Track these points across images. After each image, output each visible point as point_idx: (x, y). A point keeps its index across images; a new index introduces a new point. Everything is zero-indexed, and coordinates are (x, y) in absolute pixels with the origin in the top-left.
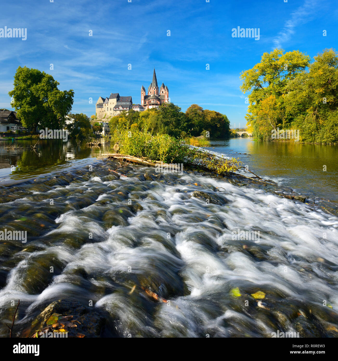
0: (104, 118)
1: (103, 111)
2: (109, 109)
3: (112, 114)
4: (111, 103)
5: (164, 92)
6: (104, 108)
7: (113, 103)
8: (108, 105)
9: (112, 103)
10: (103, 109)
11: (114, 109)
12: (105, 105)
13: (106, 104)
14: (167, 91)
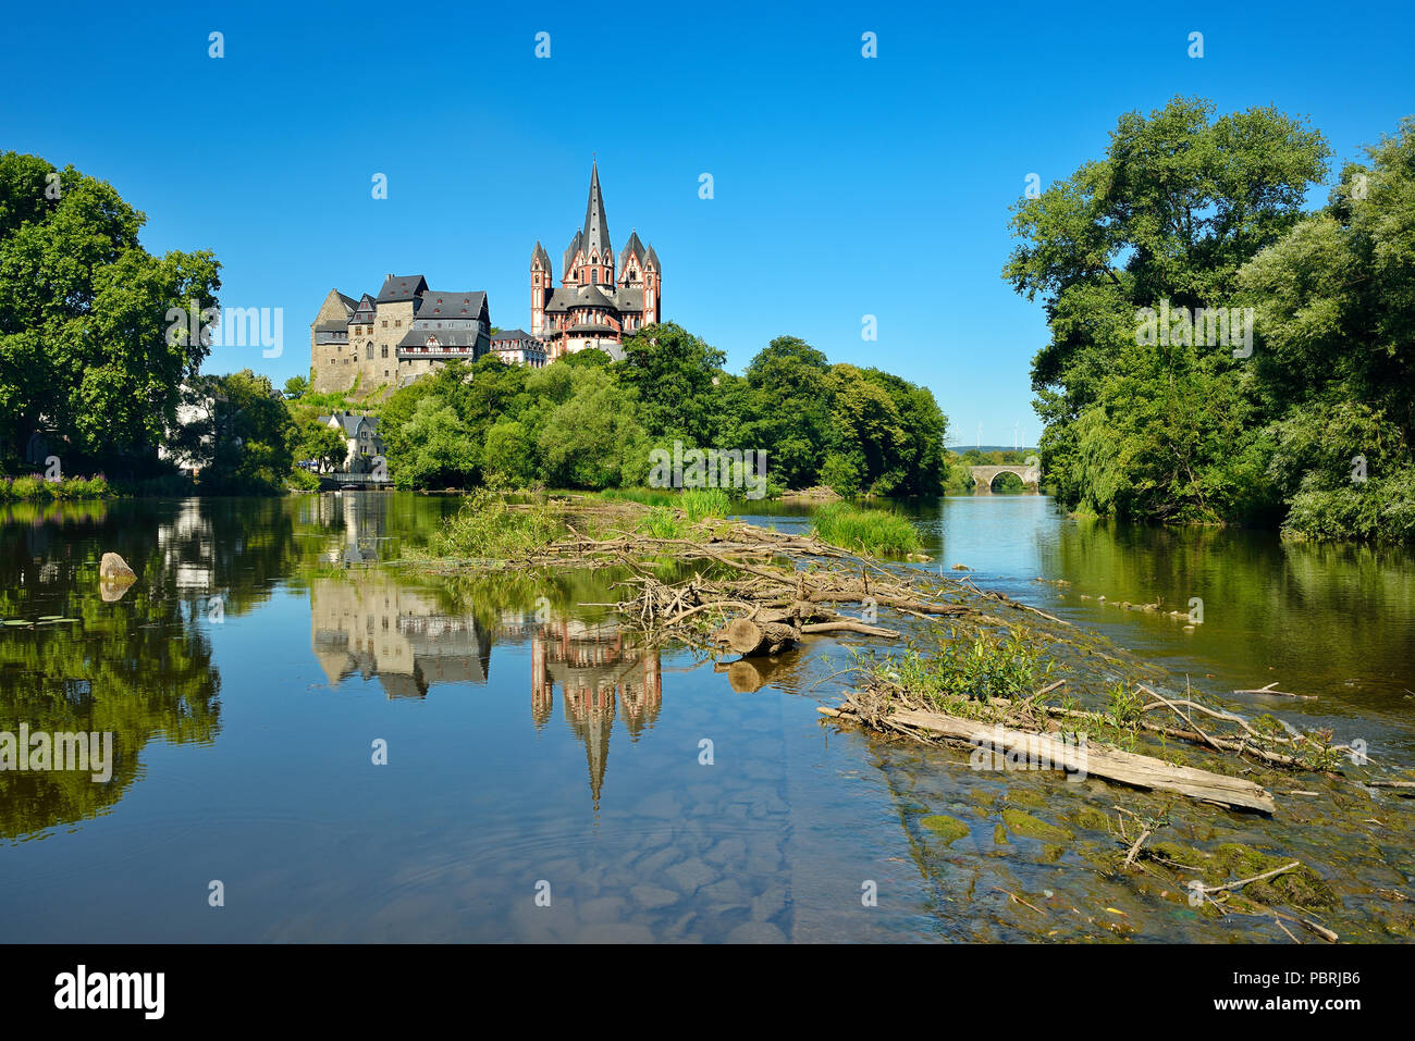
0: (353, 392)
1: (346, 361)
2: (378, 350)
3: (392, 374)
4: (385, 324)
5: (639, 277)
6: (352, 345)
7: (398, 324)
8: (370, 331)
9: (391, 323)
10: (348, 351)
11: (403, 351)
12: (358, 332)
13: (365, 327)
14: (653, 270)
